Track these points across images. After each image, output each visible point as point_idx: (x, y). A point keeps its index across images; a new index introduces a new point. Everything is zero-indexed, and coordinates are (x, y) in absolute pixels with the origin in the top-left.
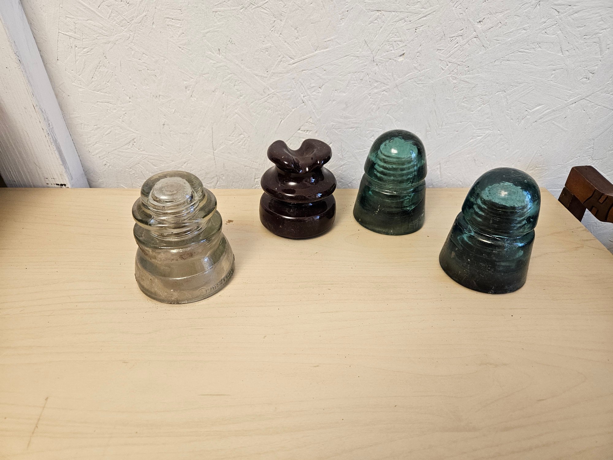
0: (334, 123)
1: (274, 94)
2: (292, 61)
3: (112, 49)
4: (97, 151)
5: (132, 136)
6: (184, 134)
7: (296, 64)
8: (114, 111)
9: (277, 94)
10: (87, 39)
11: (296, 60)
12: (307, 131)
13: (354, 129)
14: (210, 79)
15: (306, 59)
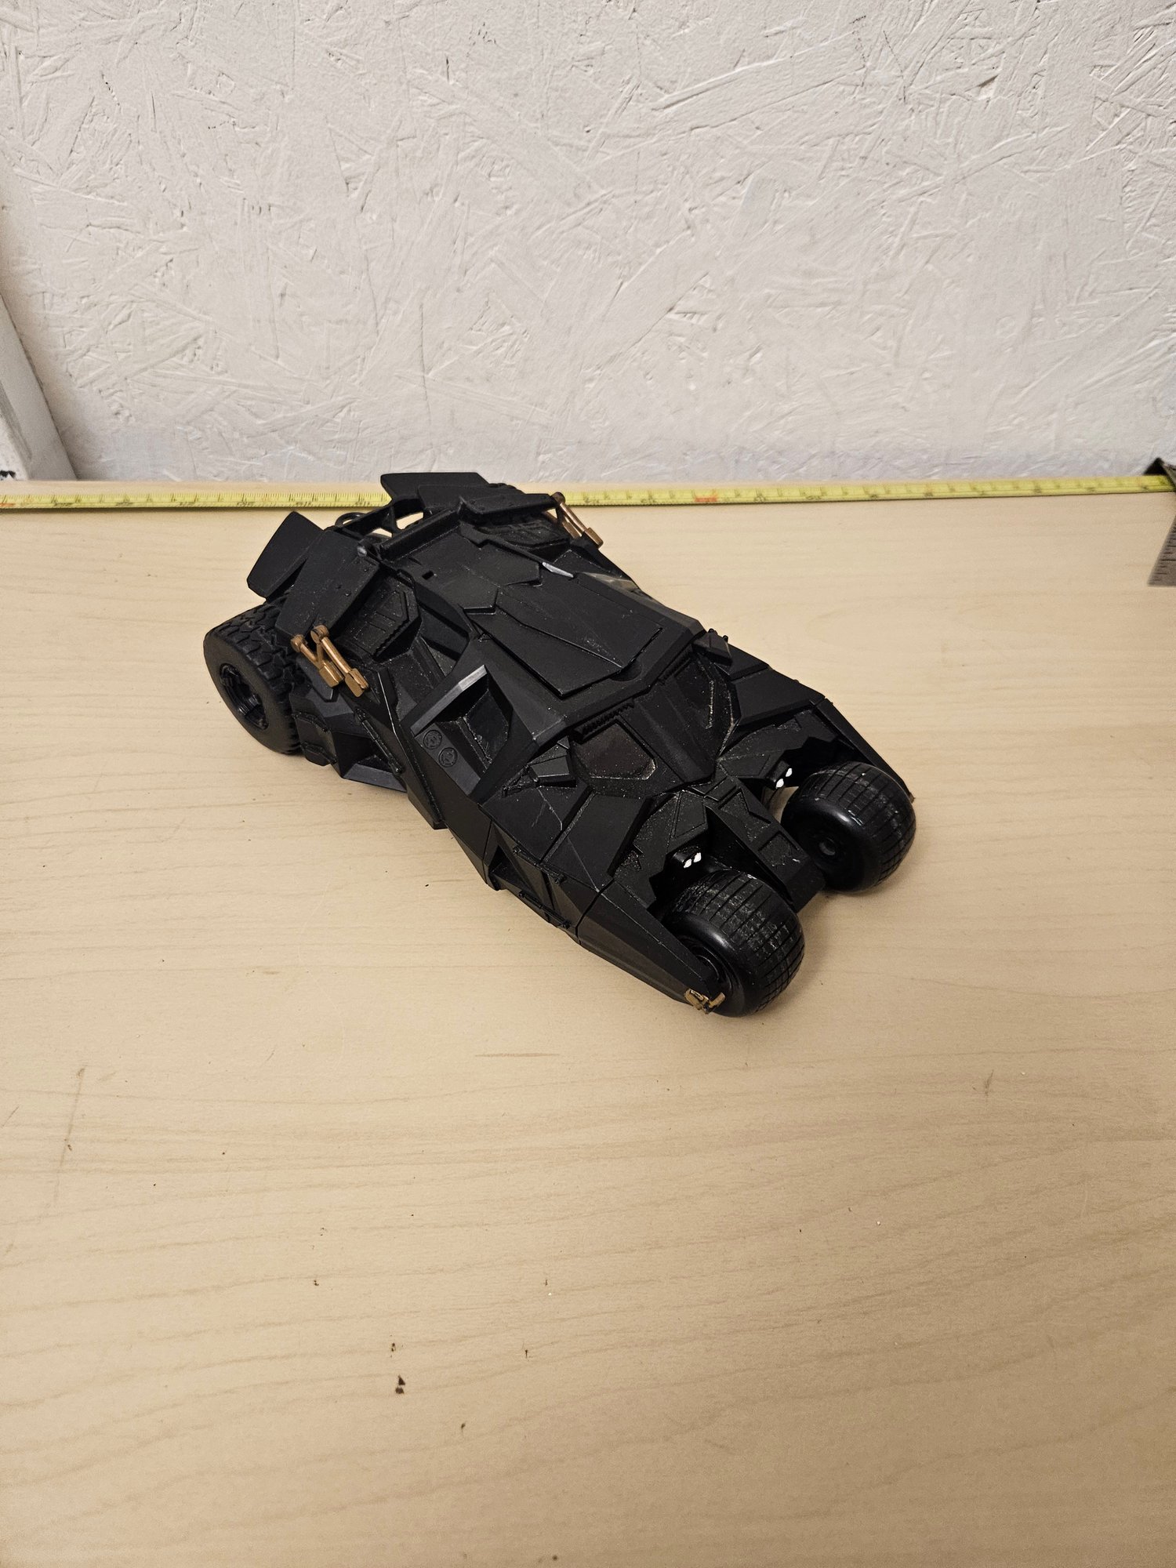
0: (773, 292)
1: (605, 202)
2: (665, 99)
3: (127, 60)
4: (92, 374)
5: (192, 328)
6: (339, 322)
7: (674, 108)
8: (140, 254)
9: (614, 200)
10: (51, 29)
11: (675, 93)
12: (695, 313)
13: (827, 308)
14: (419, 154)
15: (707, 90)
